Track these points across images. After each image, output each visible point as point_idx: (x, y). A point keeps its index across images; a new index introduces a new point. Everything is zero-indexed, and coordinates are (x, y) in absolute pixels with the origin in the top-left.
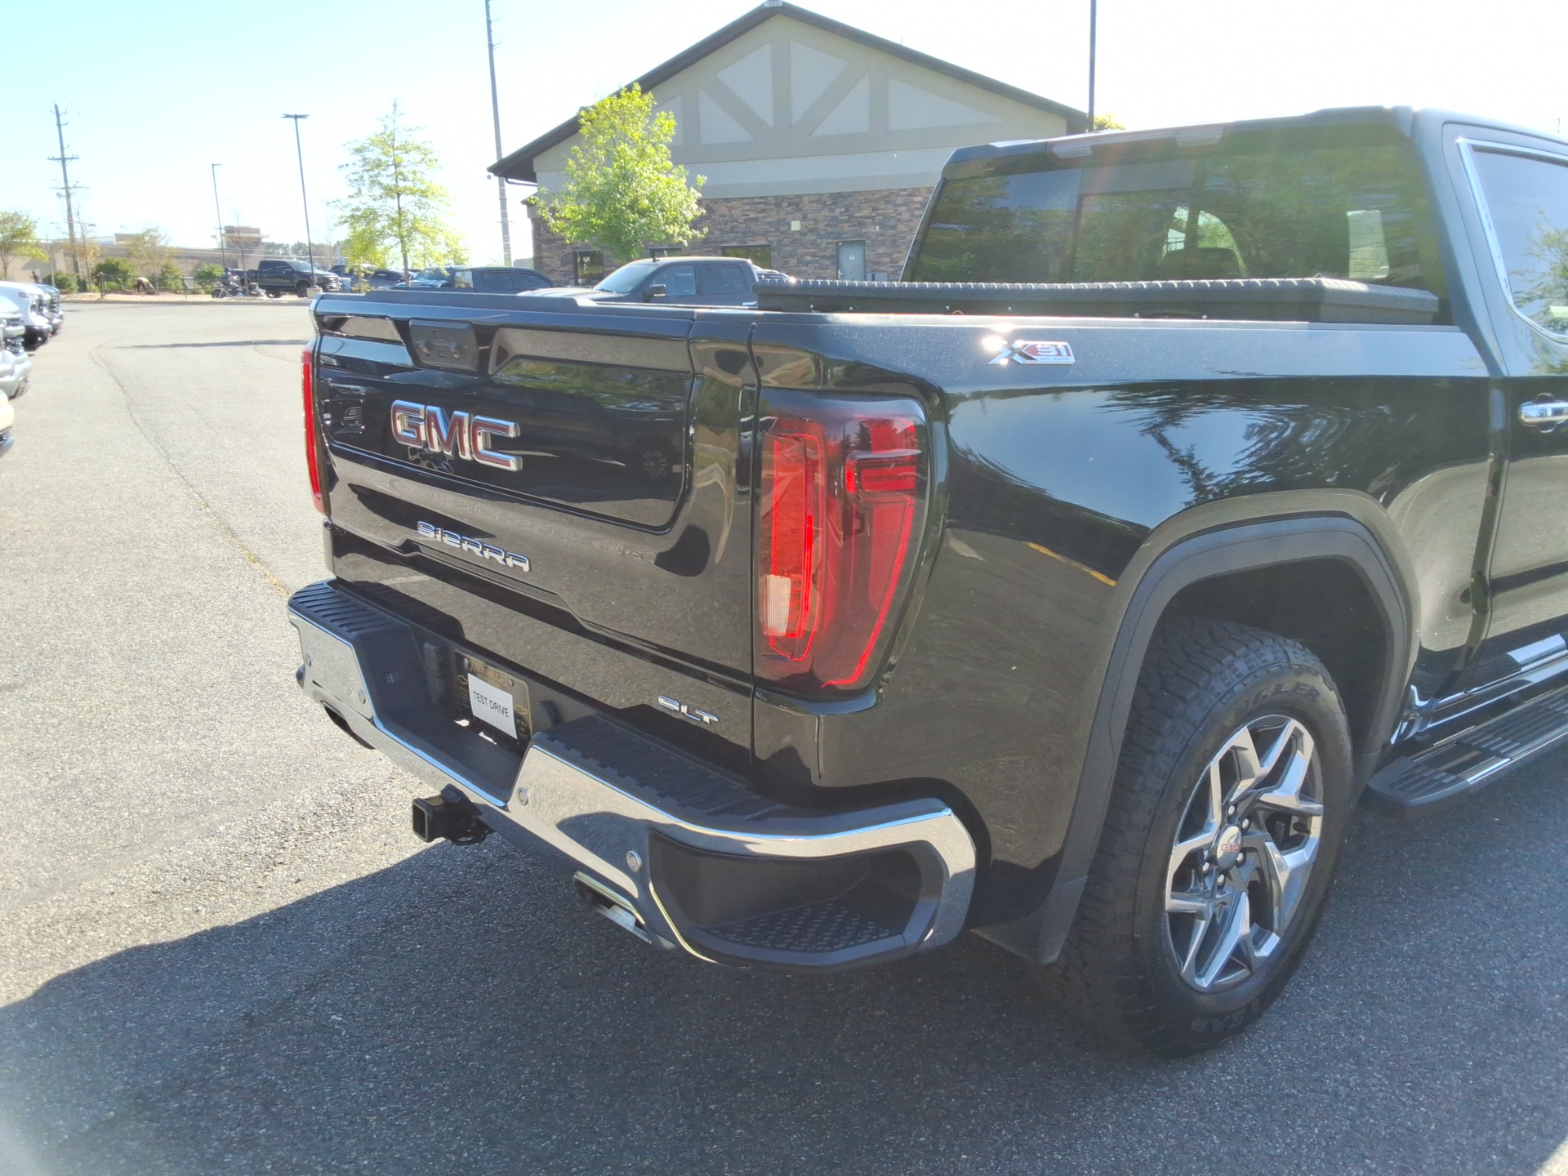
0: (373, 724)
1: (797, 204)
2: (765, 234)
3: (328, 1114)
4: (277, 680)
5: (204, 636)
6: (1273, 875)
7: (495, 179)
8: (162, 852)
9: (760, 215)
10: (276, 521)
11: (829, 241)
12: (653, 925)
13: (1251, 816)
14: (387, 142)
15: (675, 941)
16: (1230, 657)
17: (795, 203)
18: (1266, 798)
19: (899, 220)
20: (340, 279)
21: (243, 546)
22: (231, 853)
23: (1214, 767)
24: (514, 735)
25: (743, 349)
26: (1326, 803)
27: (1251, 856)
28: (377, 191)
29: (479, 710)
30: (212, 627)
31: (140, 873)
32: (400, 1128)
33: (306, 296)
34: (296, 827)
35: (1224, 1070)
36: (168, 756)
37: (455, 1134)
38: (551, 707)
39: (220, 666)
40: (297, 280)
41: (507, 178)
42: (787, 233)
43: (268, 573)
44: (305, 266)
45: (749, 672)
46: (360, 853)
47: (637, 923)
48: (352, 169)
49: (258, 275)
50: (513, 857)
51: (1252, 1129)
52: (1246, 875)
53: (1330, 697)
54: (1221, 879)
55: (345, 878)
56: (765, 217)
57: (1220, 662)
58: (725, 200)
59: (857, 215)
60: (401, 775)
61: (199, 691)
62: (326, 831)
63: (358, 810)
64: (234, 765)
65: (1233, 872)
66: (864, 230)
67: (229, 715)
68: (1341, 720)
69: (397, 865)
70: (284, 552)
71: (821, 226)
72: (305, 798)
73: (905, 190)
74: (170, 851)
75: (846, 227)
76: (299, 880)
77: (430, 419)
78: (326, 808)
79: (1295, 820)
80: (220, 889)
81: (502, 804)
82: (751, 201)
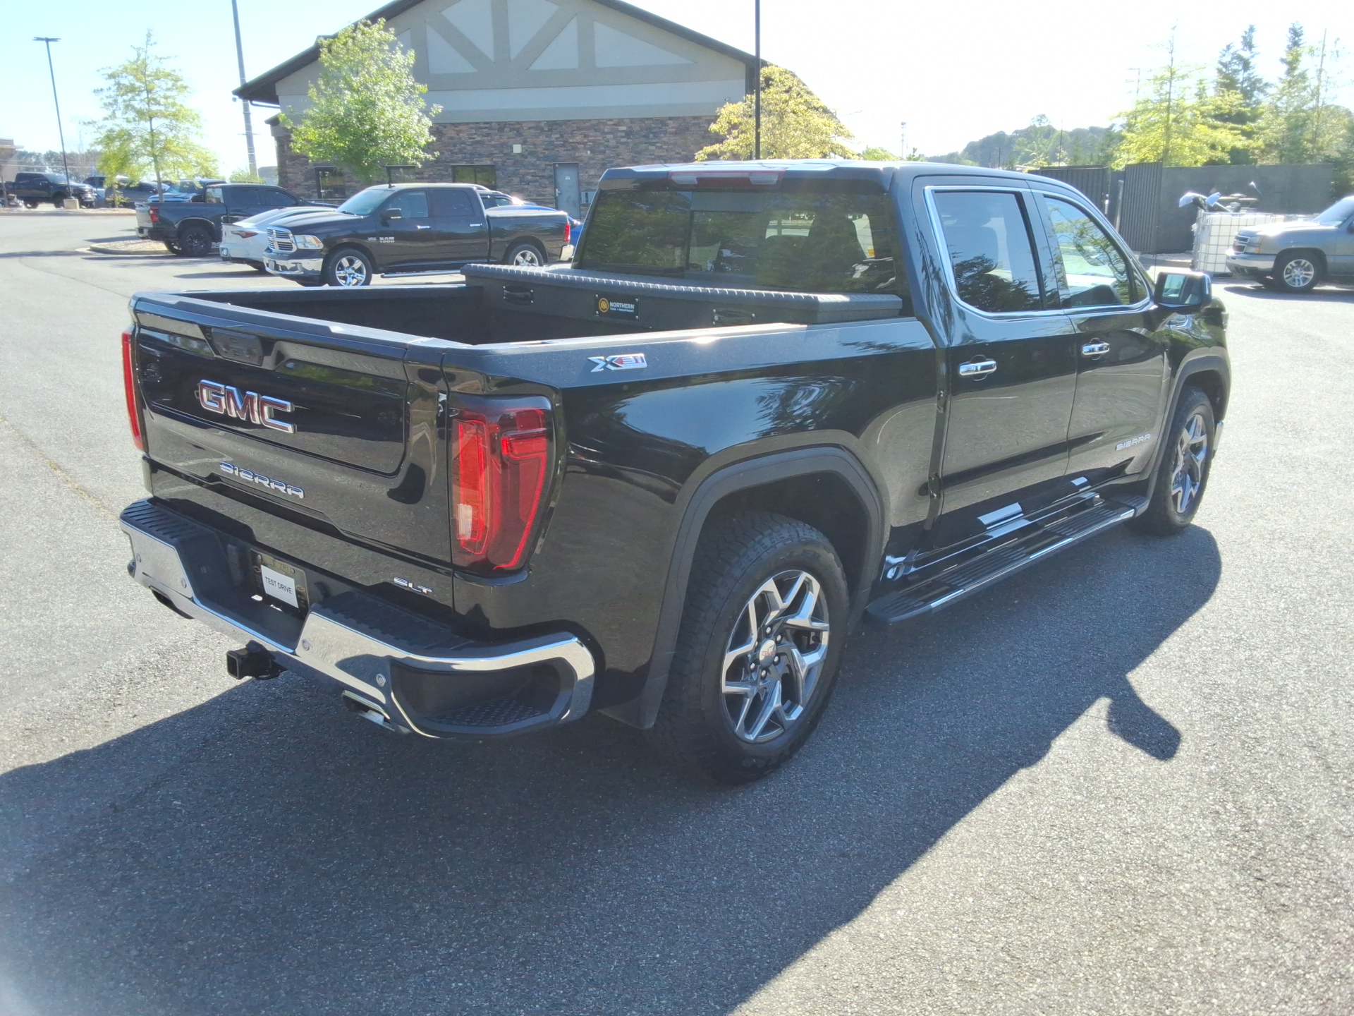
0: (193, 601)
1: (518, 130)
2: (490, 155)
3: (180, 860)
4: (92, 568)
5: (26, 534)
6: (797, 671)
7: (240, 101)
8: (27, 701)
9: (486, 138)
10: (68, 432)
11: (547, 163)
12: (396, 719)
13: (782, 633)
14: (139, 69)
15: (409, 727)
16: (760, 537)
17: (515, 129)
18: (790, 621)
19: (607, 146)
20: (95, 189)
21: (43, 456)
22: (80, 699)
23: (751, 605)
24: (296, 605)
25: (437, 369)
26: (831, 622)
27: (784, 658)
28: (131, 115)
29: (270, 590)
30: (31, 527)
31: (13, 717)
32: (230, 865)
33: (63, 206)
34: (127, 679)
35: (766, 791)
36: (16, 631)
37: (268, 865)
38: (323, 588)
39: (43, 559)
40: (52, 192)
41: (251, 100)
42: (510, 154)
43: (69, 479)
44: (61, 178)
45: (449, 561)
46: (178, 695)
47: (385, 719)
48: (106, 93)
49: (16, 187)
50: (296, 692)
51: (776, 823)
52: (782, 670)
53: (829, 557)
54: (763, 673)
55: (169, 713)
56: (490, 141)
57: (753, 540)
58: (454, 124)
59: (571, 141)
60: (203, 637)
61: (30, 579)
62: (151, 680)
63: (173, 664)
64: (70, 635)
65: (772, 668)
66: (577, 154)
67: (58, 598)
68: (838, 571)
69: (208, 702)
70: (80, 459)
71: (540, 150)
72: (130, 658)
73: (611, 120)
74: (33, 700)
75: (562, 151)
76: (135, 716)
77: (229, 394)
78: (148, 664)
79: (813, 634)
80: (77, 725)
81: (292, 651)
82: (477, 126)
